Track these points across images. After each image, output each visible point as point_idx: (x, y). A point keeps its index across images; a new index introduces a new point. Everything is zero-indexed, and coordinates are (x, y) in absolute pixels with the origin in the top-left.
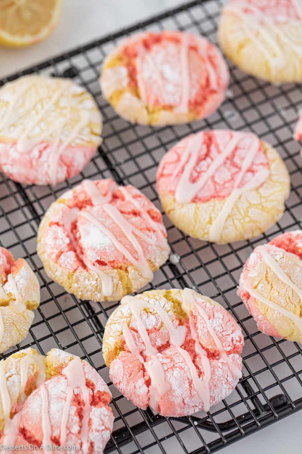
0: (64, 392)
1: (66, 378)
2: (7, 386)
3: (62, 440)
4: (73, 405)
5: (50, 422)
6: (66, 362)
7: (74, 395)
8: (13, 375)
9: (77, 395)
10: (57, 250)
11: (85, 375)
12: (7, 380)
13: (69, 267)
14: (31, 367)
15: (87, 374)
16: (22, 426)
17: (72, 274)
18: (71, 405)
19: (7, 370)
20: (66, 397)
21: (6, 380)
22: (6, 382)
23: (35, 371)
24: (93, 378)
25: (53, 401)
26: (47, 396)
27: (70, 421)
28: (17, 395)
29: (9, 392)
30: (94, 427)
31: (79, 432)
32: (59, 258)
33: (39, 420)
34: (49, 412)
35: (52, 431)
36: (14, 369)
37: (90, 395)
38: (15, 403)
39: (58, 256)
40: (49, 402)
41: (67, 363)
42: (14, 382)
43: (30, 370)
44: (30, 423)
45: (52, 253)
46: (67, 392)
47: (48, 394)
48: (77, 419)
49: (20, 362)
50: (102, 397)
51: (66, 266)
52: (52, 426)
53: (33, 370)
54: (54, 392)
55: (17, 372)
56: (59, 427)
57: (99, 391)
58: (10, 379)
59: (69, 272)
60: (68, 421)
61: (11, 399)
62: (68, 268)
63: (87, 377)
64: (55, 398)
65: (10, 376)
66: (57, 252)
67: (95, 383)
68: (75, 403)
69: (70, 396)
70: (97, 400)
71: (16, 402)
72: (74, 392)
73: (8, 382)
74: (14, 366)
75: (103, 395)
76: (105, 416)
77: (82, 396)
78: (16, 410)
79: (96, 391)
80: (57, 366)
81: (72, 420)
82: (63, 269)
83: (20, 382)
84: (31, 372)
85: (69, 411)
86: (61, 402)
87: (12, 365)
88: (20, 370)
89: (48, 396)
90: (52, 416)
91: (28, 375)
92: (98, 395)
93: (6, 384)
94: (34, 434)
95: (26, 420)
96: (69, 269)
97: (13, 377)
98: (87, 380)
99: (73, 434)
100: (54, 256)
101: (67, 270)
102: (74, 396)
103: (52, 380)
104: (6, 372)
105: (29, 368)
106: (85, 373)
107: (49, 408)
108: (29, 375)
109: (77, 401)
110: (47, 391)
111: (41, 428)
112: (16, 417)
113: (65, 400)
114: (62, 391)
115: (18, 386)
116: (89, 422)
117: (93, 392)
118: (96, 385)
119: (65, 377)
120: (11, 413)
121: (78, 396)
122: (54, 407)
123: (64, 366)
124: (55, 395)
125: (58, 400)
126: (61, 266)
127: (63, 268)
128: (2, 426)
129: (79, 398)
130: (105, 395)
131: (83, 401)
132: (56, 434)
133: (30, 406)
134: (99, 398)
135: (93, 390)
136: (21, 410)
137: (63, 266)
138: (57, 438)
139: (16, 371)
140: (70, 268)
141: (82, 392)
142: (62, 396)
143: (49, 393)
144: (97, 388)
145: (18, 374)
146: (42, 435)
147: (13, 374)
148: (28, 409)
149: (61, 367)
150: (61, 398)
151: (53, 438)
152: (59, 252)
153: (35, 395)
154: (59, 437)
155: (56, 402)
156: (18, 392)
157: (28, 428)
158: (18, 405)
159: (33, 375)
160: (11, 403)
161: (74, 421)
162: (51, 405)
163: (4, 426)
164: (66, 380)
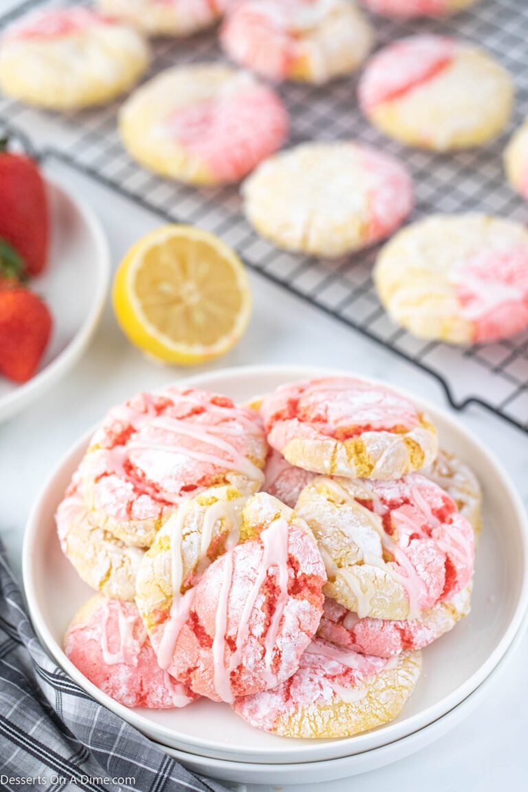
0: (255, 570)
1: (262, 548)
2: (181, 548)
3: (239, 643)
4: (263, 592)
5: (228, 613)
6: (268, 522)
7: (267, 576)
8: (192, 532)
9: (273, 576)
10: (123, 503)
11: (288, 547)
12: (184, 538)
13: (151, 515)
14: (219, 522)
15: (291, 547)
16: (193, 610)
17: (159, 521)
18: (260, 592)
19: (186, 524)
20: (255, 579)
21: (181, 538)
22: (182, 543)
23: (224, 529)
24: (299, 552)
25: (237, 582)
26: (231, 571)
27: (254, 617)
28: (193, 563)
29: (183, 557)
30: (285, 630)
31: (264, 635)
32: (132, 511)
33: (214, 606)
34: (229, 597)
35: (228, 628)
36: (195, 523)
37: (290, 577)
38: (189, 573)
39: (129, 510)
40: (232, 582)
41: (269, 524)
42: (192, 543)
43: (217, 529)
44: (204, 608)
45: (119, 512)
46: (258, 571)
47: (234, 569)
48: (263, 615)
49: (204, 513)
50: (309, 582)
51: (146, 515)
52: (228, 620)
53: (221, 527)
54: (242, 567)
55: (198, 529)
56: (237, 623)
57: (303, 574)
58: (187, 537)
59: (154, 521)
60: (251, 617)
61: (184, 568)
62: (151, 517)
63: (290, 551)
64: (241, 578)
65: (188, 534)
66: (124, 506)
67: (300, 561)
68: (266, 590)
69: (261, 578)
70: (302, 584)
71: (192, 571)
72: (267, 572)
73: (184, 543)
74: (195, 519)
75: (310, 578)
76: (304, 612)
77: (277, 580)
78: (190, 583)
79: (299, 574)
80: (254, 525)
81: (257, 615)
82: (144, 522)
83: (200, 544)
84: (218, 532)
85: (256, 601)
86: (248, 585)
87: (193, 516)
88: (202, 525)
89: (233, 572)
90: (231, 605)
91: (212, 534)
92: (302, 579)
93: (181, 546)
94: (205, 627)
95: (199, 602)
96: (153, 517)
97: (192, 535)
98: (289, 555)
99: (255, 637)
100: (124, 512)
101: (150, 519)
102: (267, 579)
103: (245, 545)
104: (184, 527)
105: (215, 524)
106: (289, 545)
107: (230, 592)
108: (214, 535)
109: (270, 586)
110: (234, 563)
111: (214, 620)
112: (189, 593)
113: (254, 583)
114: (252, 568)
115: (196, 550)
116: (281, 620)
117: (296, 576)
118: (301, 564)
119: (262, 545)
120: (182, 587)
121: (273, 579)
122: (237, 591)
123: (264, 527)
124: (243, 572)
125: (244, 581)
126: (139, 520)
127: (144, 520)
128: (169, 605)
129: (273, 582)
130: (312, 579)
131: (278, 586)
132: (231, 633)
133: (208, 581)
134: (305, 581)
135: (296, 571)
136: (197, 583)
137: (142, 518)
138: (233, 639)
139: (196, 528)
140: (153, 515)
141: (279, 574)
142: (250, 576)
143: (236, 568)
144: (301, 568)
145: (199, 531)
146: (214, 630)
147: (193, 530)
148: (204, 586)
149: (260, 527)
150: (249, 579)
151: (227, 638)
152: (127, 504)
153: (217, 566)
154: (236, 638)
155: (241, 583)
156: (196, 558)
157: (200, 616)
158: (194, 575)
159: (219, 535)
160: (184, 573)
161: (258, 617)
162: (234, 587)
163: (171, 604)
164: (261, 552)
